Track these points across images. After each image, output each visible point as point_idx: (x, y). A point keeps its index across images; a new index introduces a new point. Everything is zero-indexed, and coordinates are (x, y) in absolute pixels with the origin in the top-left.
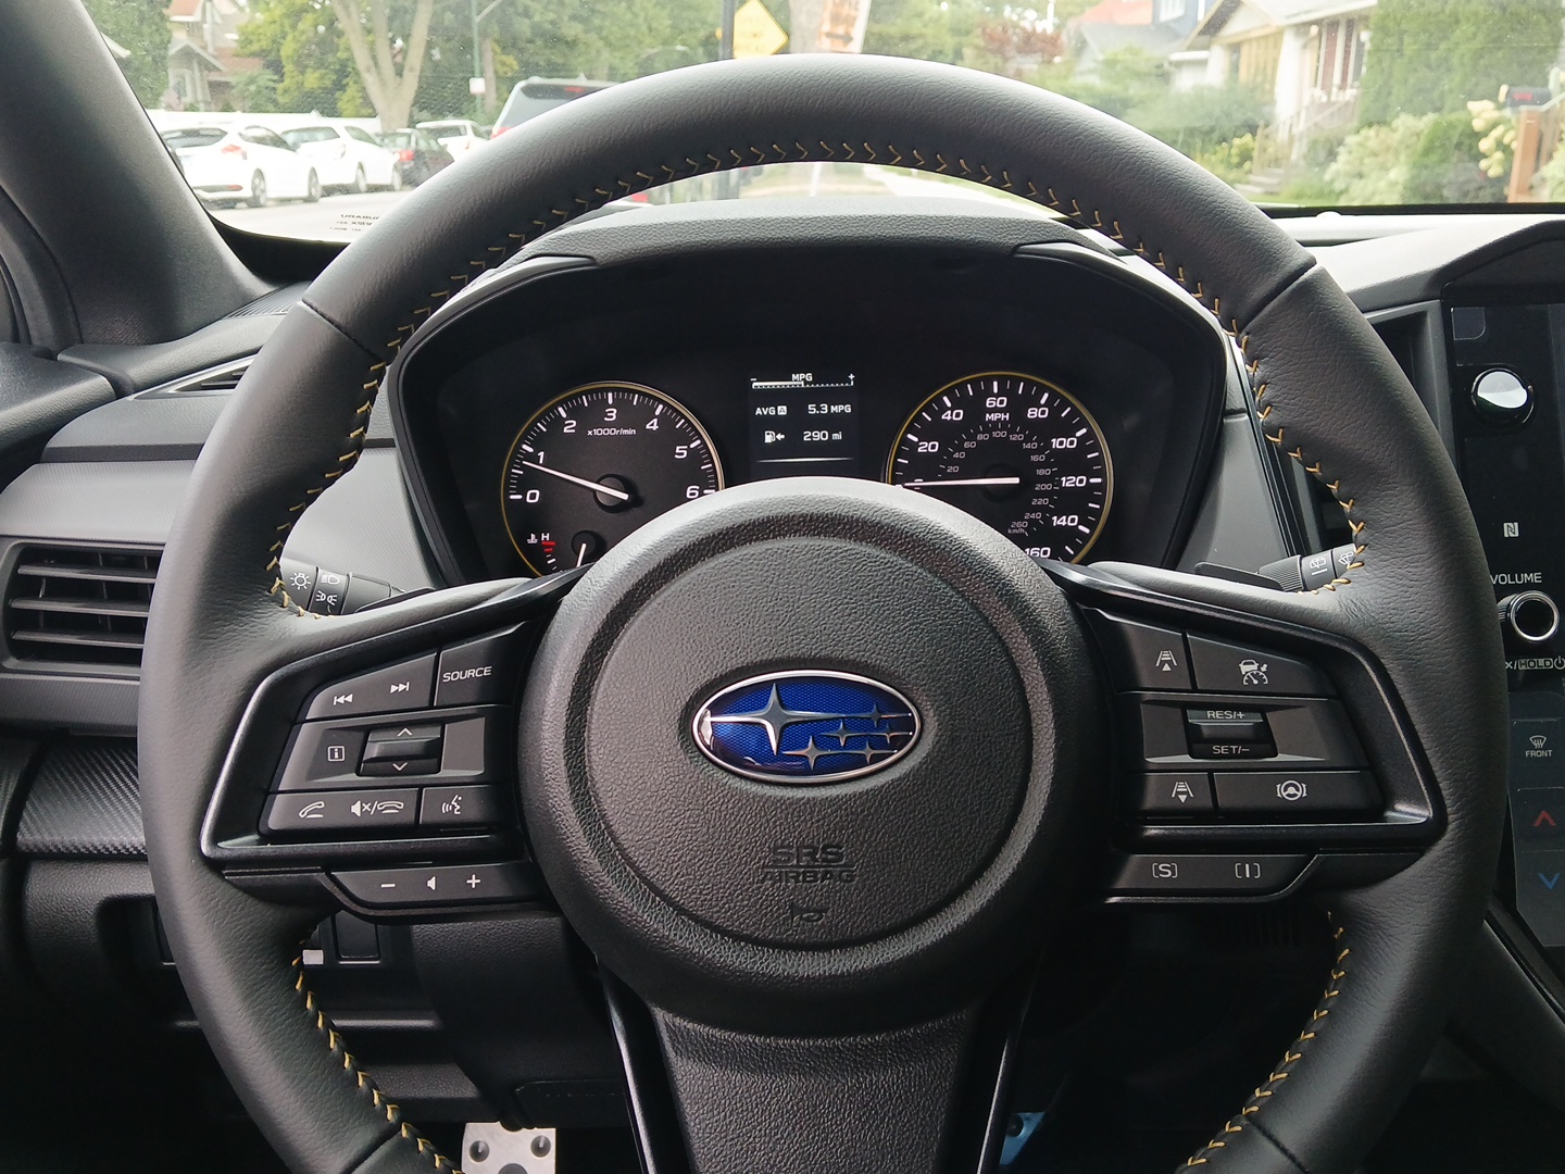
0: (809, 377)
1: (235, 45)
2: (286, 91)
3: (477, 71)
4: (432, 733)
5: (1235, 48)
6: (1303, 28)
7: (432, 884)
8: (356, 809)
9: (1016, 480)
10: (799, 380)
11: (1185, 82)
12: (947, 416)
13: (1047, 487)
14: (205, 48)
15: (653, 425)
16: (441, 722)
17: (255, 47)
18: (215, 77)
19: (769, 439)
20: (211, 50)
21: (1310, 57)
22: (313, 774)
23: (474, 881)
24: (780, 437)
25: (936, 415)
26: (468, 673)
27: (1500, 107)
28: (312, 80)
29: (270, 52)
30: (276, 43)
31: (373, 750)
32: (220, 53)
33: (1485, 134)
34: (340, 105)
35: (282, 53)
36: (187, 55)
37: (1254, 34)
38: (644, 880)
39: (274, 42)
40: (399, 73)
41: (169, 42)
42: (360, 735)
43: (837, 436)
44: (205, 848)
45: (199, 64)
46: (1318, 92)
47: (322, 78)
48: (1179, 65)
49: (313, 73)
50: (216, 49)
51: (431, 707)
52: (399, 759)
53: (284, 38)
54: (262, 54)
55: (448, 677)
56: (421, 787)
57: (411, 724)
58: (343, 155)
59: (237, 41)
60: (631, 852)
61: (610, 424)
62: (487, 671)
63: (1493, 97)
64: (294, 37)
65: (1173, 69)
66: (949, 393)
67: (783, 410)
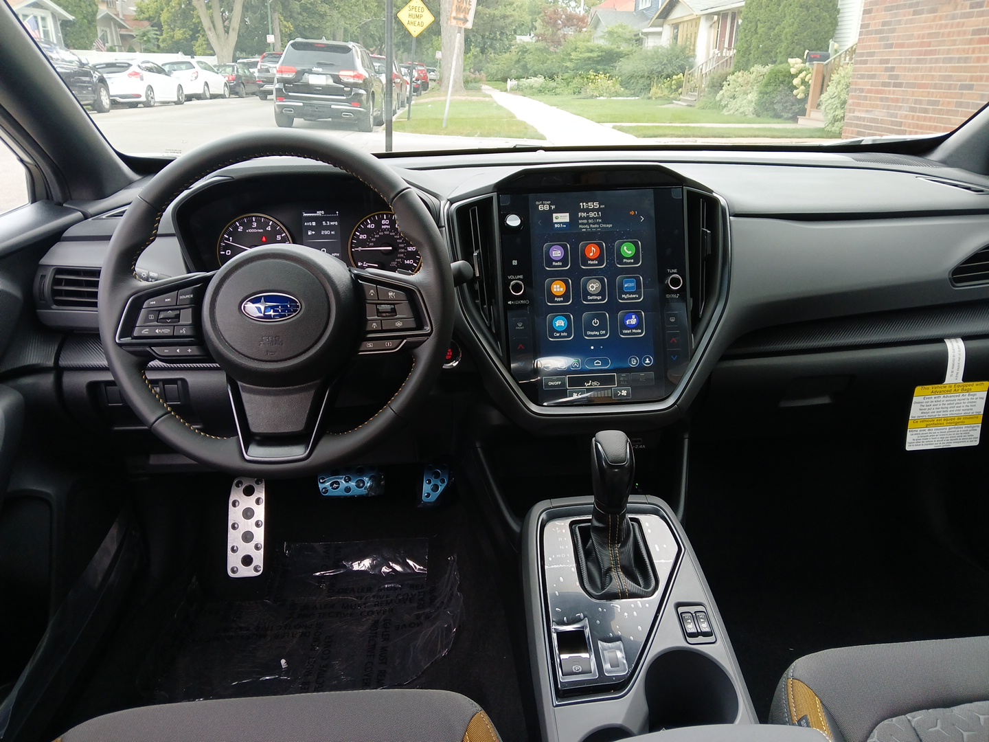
0: (323, 212)
1: (135, 14)
2: (164, 40)
3: (270, 31)
4: (178, 312)
5: (676, 26)
6: (709, 16)
7: (178, 351)
8: (157, 331)
9: (391, 248)
10: (319, 213)
11: (650, 43)
12: (369, 226)
13: (403, 250)
14: (117, 15)
15: (269, 228)
16: (179, 309)
17: (147, 15)
18: (123, 32)
19: (309, 233)
20: (121, 16)
21: (713, 32)
22: (145, 322)
23: (189, 350)
24: (313, 233)
25: (366, 226)
26: (187, 296)
27: (804, 62)
28: (178, 34)
29: (154, 18)
30: (159, 12)
31: (161, 316)
32: (126, 18)
33: (796, 76)
34: (195, 48)
35: (162, 19)
36: (108, 19)
37: (685, 19)
38: (231, 346)
39: (156, 12)
40: (227, 32)
41: (97, 11)
42: (158, 312)
43: (332, 233)
44: (117, 341)
45: (115, 24)
46: (717, 51)
47: (184, 33)
48: (647, 34)
49: (179, 30)
50: (124, 16)
51: (177, 305)
52: (168, 319)
53: (162, 10)
54: (148, 19)
55: (181, 297)
56: (174, 326)
57: (171, 310)
58: (196, 78)
59: (135, 11)
60: (227, 339)
61: (254, 228)
62: (192, 296)
63: (800, 56)
64: (168, 10)
65: (643, 36)
66: (369, 218)
67: (314, 224)
